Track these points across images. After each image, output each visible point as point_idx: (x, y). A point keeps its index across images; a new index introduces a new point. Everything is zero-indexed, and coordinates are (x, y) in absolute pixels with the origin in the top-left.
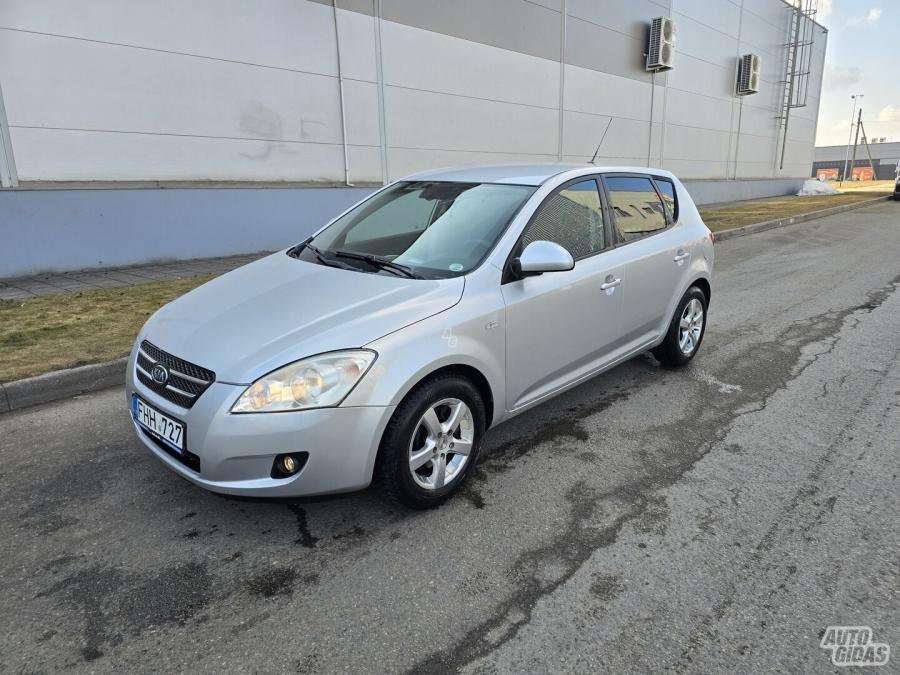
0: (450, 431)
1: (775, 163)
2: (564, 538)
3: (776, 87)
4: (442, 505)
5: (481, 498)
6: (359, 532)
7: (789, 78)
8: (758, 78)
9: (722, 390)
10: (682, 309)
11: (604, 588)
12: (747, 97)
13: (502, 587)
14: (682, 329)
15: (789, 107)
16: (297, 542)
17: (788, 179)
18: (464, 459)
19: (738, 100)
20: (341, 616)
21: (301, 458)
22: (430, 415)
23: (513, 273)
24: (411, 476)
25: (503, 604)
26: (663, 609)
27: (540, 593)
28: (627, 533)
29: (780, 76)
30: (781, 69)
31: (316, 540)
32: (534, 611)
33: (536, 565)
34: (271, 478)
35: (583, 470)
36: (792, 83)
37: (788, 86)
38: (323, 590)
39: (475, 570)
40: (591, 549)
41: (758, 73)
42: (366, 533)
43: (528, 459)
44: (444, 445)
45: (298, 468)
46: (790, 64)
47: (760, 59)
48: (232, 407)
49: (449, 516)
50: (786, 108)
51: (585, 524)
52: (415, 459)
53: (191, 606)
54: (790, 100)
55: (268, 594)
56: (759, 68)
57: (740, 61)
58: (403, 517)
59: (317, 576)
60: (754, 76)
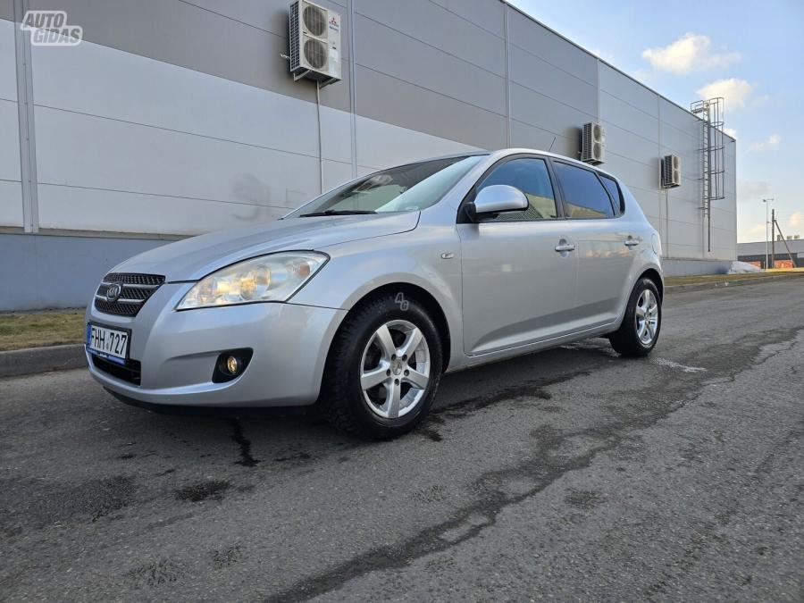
0: (405, 357)
1: (703, 247)
2: (530, 462)
3: (696, 183)
4: (397, 438)
5: (438, 434)
6: (305, 457)
7: (706, 176)
8: (679, 175)
9: (686, 371)
10: (636, 298)
11: (581, 500)
12: (672, 191)
13: (460, 497)
14: (638, 318)
15: (709, 198)
16: (236, 463)
17: (716, 261)
18: (421, 393)
19: (663, 192)
20: (274, 517)
21: (244, 355)
22: (383, 332)
23: (469, 216)
24: (363, 395)
25: (461, 510)
26: (653, 517)
27: (506, 502)
28: (601, 460)
29: (698, 175)
30: (698, 169)
31: (257, 461)
32: (498, 517)
33: (500, 482)
34: (211, 383)
35: (548, 418)
36: (709, 180)
37: (706, 182)
38: (258, 497)
39: (431, 485)
40: (563, 471)
41: (679, 170)
42: (312, 457)
43: (489, 410)
44: (399, 370)
45: (240, 369)
46: (706, 164)
47: (679, 159)
48: (177, 305)
49: (403, 447)
50: (707, 201)
51: (553, 453)
52: (367, 379)
53: (107, 507)
54: (710, 193)
55: (195, 500)
56: (679, 166)
57: (662, 161)
58: (354, 447)
59: (253, 486)
60: (676, 173)
